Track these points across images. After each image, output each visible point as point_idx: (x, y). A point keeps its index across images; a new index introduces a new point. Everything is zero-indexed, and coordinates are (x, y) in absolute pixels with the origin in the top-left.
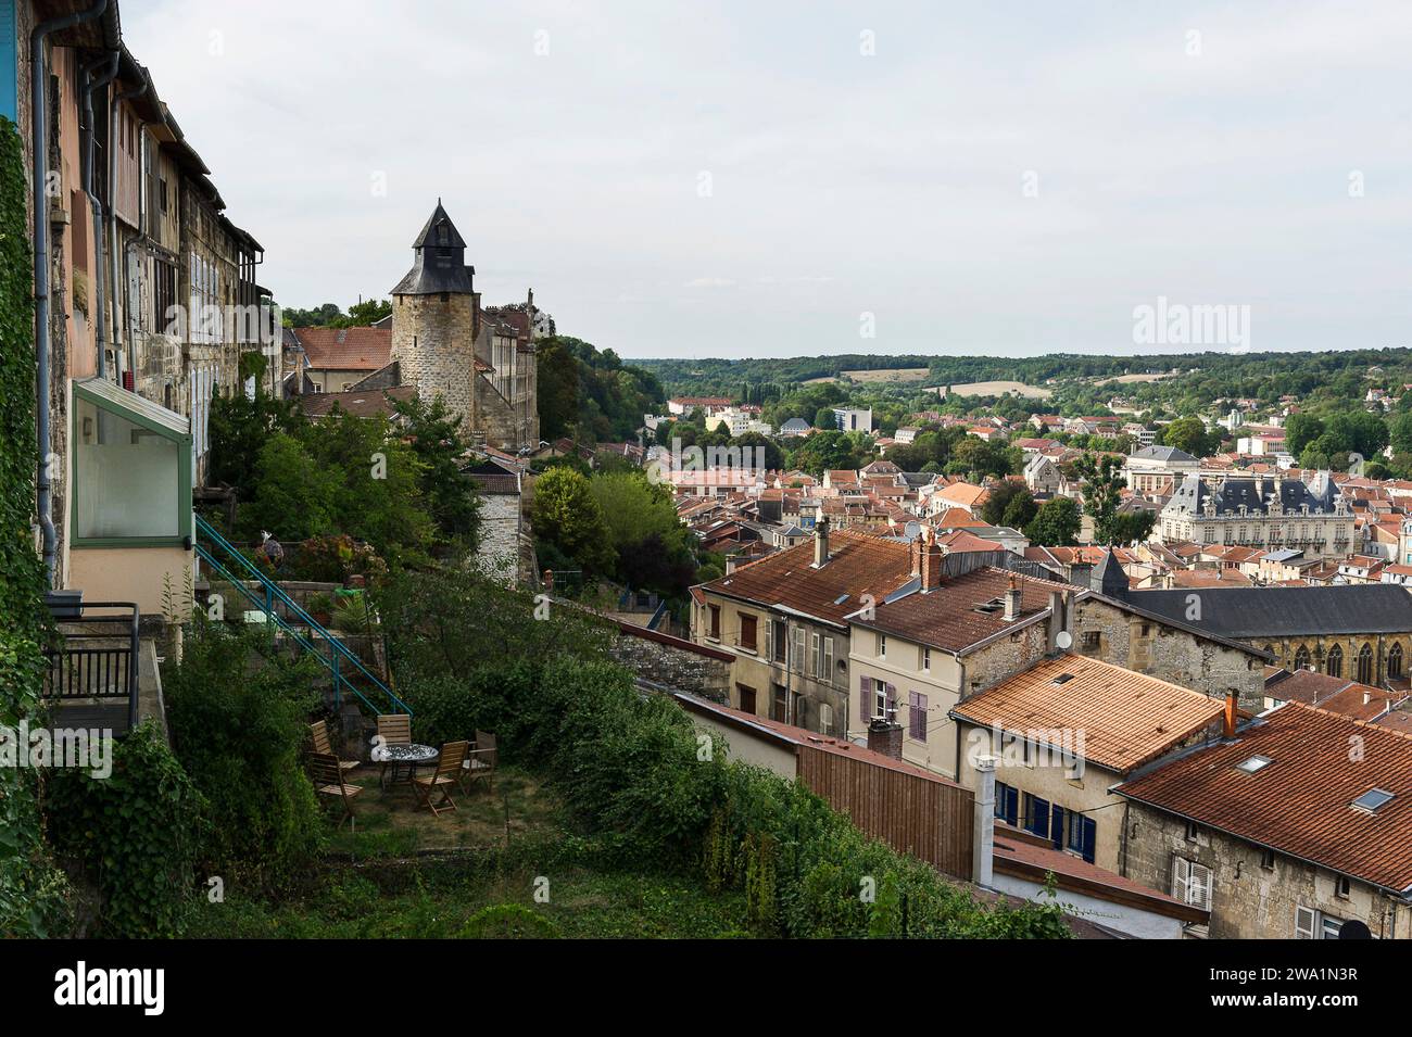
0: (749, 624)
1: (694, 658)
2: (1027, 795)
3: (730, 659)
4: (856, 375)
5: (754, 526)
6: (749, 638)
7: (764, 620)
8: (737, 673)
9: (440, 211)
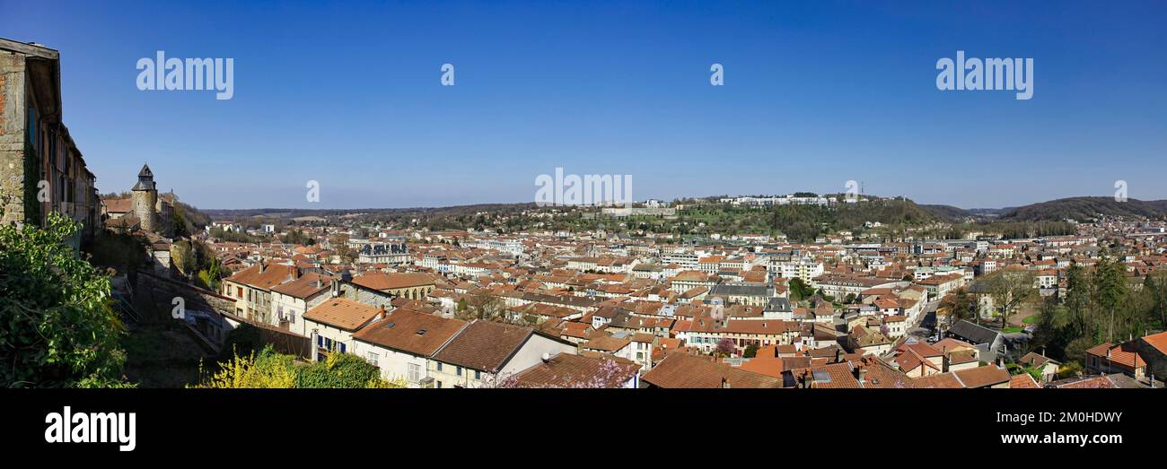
0: (240, 289)
1: (224, 301)
2: (326, 339)
3: (235, 301)
4: (269, 215)
5: (239, 259)
6: (240, 294)
7: (245, 288)
8: (238, 305)
9: (147, 169)
